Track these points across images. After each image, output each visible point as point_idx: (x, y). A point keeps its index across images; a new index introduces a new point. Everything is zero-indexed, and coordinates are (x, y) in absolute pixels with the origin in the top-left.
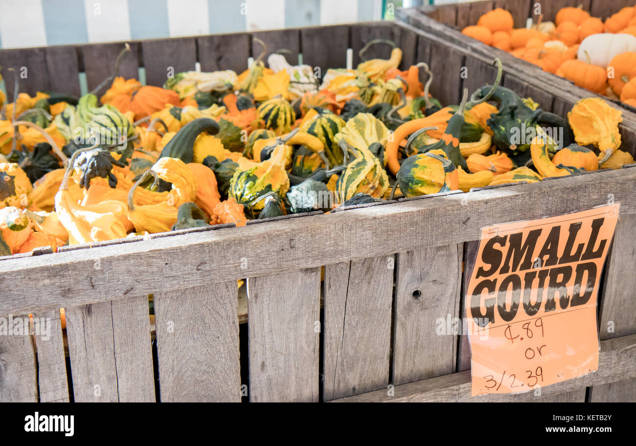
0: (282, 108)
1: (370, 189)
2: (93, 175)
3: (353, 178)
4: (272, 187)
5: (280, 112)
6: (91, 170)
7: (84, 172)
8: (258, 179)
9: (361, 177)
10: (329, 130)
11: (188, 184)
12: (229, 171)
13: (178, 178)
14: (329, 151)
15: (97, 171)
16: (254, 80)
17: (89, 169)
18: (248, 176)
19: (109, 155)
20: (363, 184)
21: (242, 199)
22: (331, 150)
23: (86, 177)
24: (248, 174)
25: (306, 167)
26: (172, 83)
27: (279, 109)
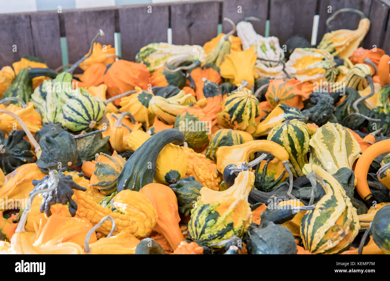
0: (248, 104)
1: (339, 236)
2: (53, 202)
3: (322, 222)
4: (234, 225)
5: (246, 108)
6: (51, 197)
7: (45, 199)
8: (220, 216)
9: (330, 222)
10: (296, 140)
11: (147, 217)
12: (191, 194)
13: (138, 214)
14: (293, 159)
15: (57, 199)
16: (222, 53)
17: (49, 197)
18: (210, 213)
19: (70, 180)
20: (332, 230)
21: (202, 237)
22: (296, 158)
23: (46, 204)
24: (209, 210)
25: (268, 175)
26: (144, 55)
27: (244, 105)
